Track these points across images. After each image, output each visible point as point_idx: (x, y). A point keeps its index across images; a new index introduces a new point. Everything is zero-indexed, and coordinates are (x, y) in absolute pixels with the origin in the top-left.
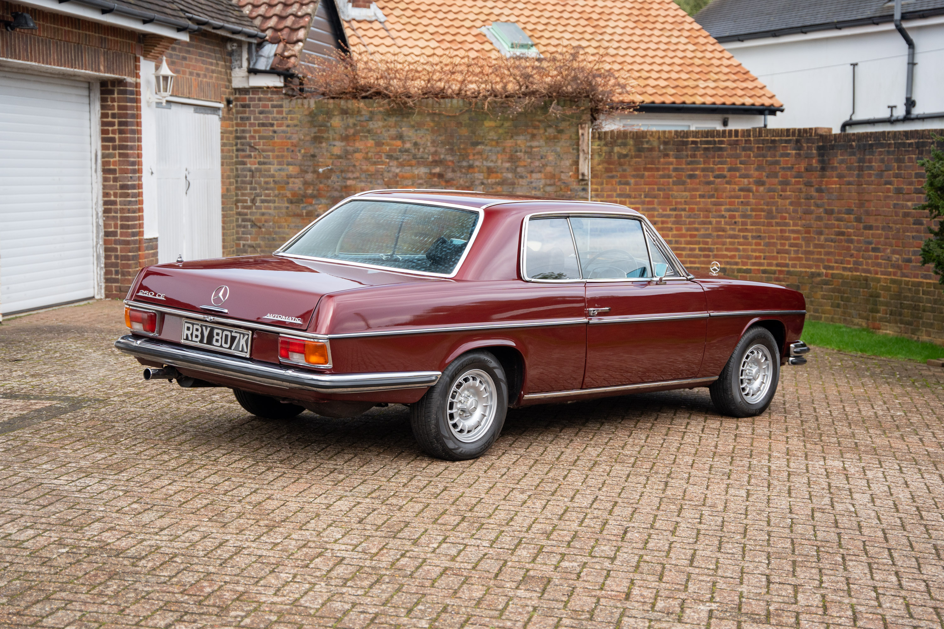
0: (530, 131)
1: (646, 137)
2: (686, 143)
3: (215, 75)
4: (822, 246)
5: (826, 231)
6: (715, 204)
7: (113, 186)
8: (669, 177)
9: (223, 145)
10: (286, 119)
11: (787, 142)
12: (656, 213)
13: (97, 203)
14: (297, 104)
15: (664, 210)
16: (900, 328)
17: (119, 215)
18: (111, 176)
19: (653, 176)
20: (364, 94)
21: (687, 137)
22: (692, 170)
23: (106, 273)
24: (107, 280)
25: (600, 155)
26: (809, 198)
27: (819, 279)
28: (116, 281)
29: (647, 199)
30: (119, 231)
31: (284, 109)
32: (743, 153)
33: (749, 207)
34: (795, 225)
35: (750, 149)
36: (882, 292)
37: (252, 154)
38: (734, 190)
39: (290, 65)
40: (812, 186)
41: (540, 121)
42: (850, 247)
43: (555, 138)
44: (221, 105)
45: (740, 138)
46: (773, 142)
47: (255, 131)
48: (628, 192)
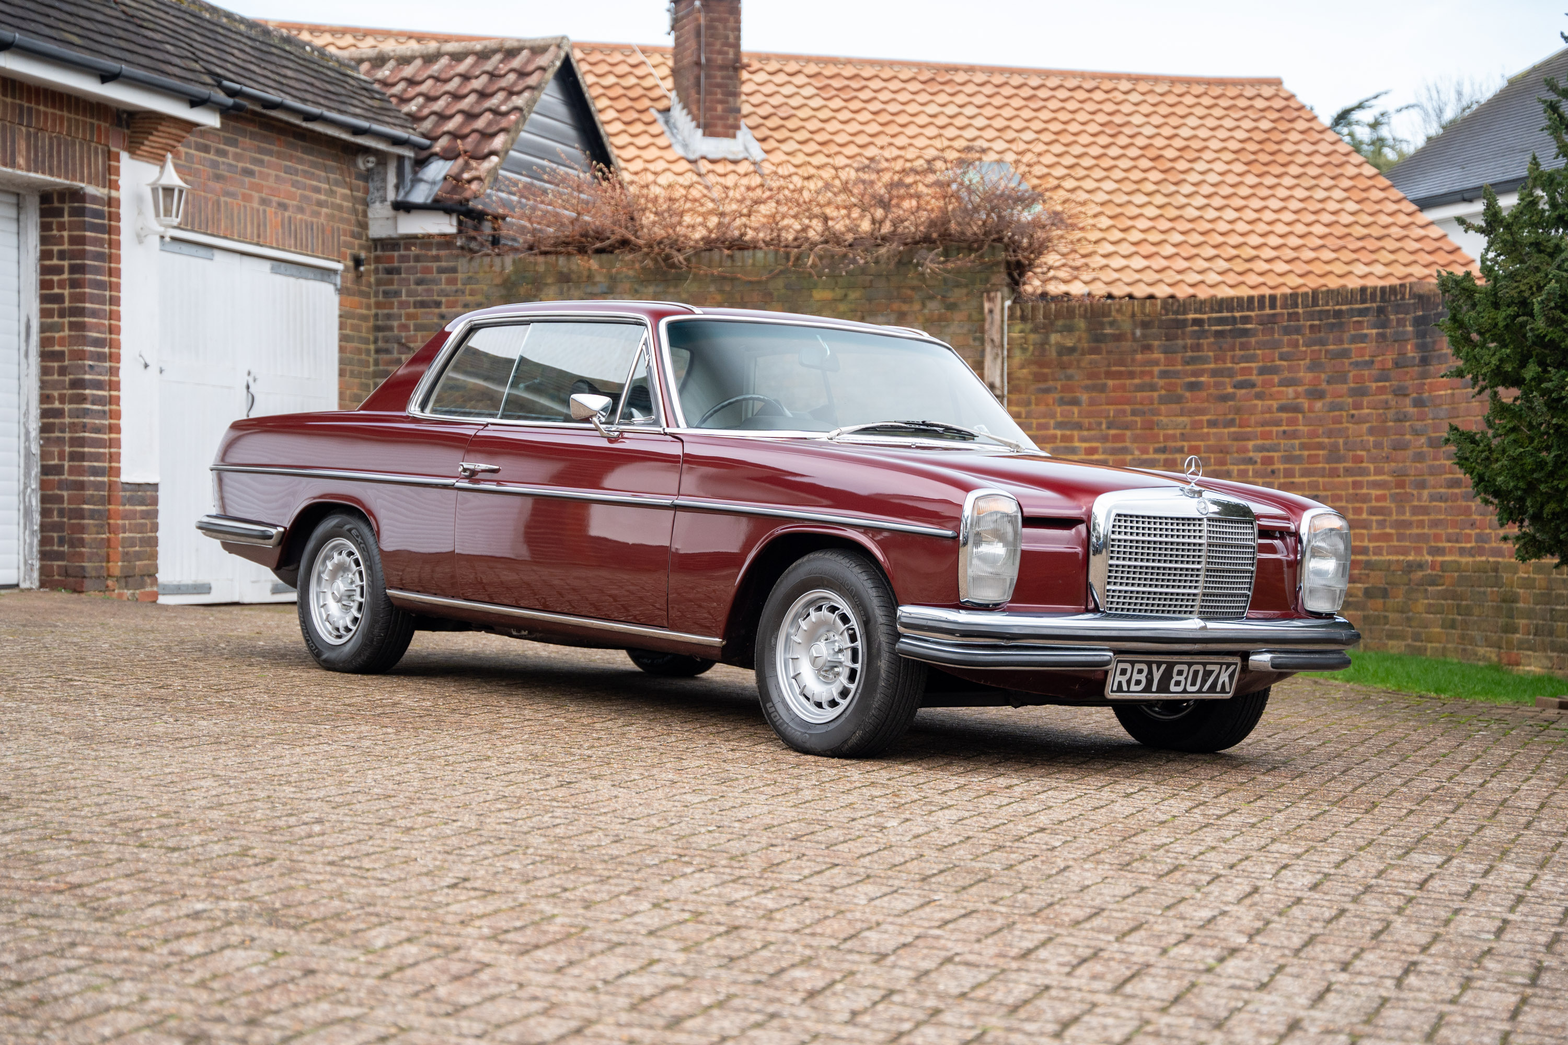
0: (896, 306)
1: (1109, 315)
2: (1183, 324)
3: (324, 210)
4: (1425, 510)
5: (1431, 480)
6: (1237, 438)
7: (57, 382)
8: (1153, 388)
9: (343, 338)
10: (463, 292)
11: (1362, 312)
12: (1129, 457)
13: (27, 413)
14: (481, 265)
15: (1144, 451)
16: (1550, 658)
17: (67, 435)
18: (56, 364)
19: (1123, 388)
20: (598, 245)
21: (1185, 313)
22: (1195, 374)
23: (43, 542)
24: (44, 555)
25: (1024, 350)
26: (1401, 418)
27: (1420, 574)
28: (59, 556)
29: (1112, 432)
30: (66, 464)
31: (460, 276)
32: (1286, 338)
33: (1297, 442)
34: (1379, 472)
35: (1298, 330)
36: (1521, 591)
37: (403, 357)
38: (1269, 410)
39: (467, 194)
40: (1406, 395)
41: (913, 288)
42: (1469, 507)
43: (941, 318)
44: (340, 267)
45: (1278, 310)
46: (1338, 314)
47: (409, 317)
48: (1076, 418)
